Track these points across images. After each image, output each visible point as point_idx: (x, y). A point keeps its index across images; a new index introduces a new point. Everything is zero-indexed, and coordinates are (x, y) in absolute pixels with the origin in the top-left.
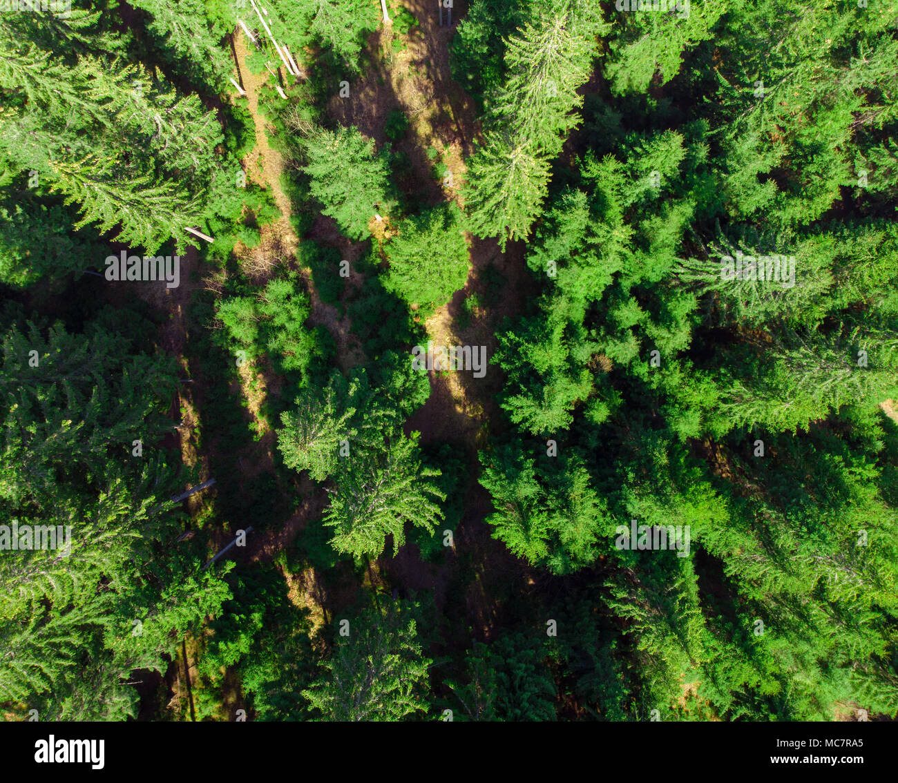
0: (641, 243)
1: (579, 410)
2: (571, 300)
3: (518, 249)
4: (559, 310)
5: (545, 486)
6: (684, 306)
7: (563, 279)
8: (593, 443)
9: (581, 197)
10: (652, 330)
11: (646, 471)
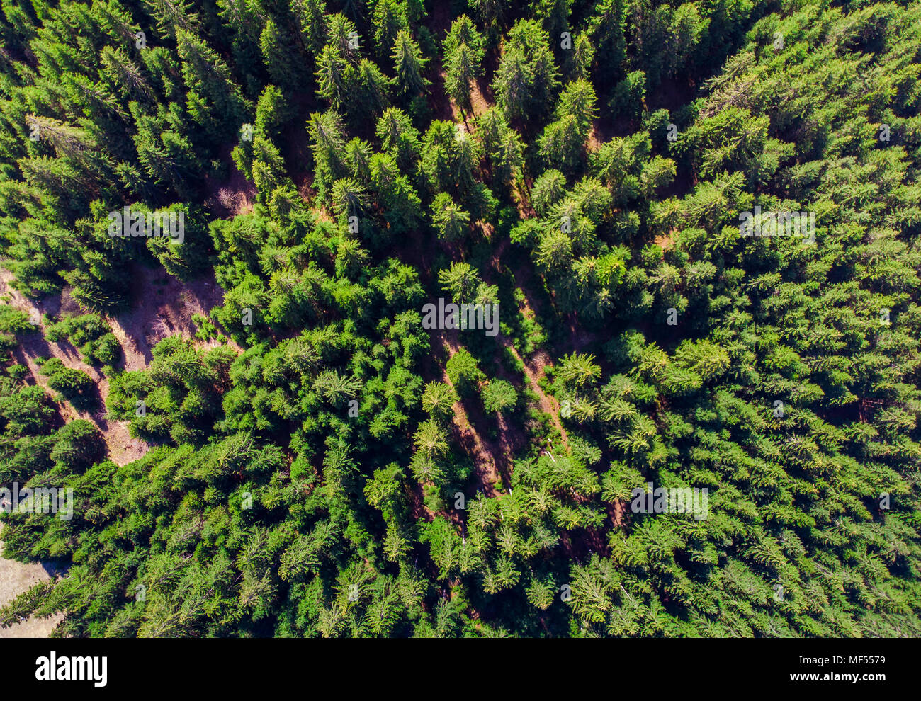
0: (378, 394)
1: (393, 322)
2: (402, 366)
3: (427, 380)
4: (407, 361)
5: (402, 291)
6: (358, 371)
7: (408, 374)
8: (384, 310)
9: (408, 404)
10: (368, 359)
11: (364, 305)
